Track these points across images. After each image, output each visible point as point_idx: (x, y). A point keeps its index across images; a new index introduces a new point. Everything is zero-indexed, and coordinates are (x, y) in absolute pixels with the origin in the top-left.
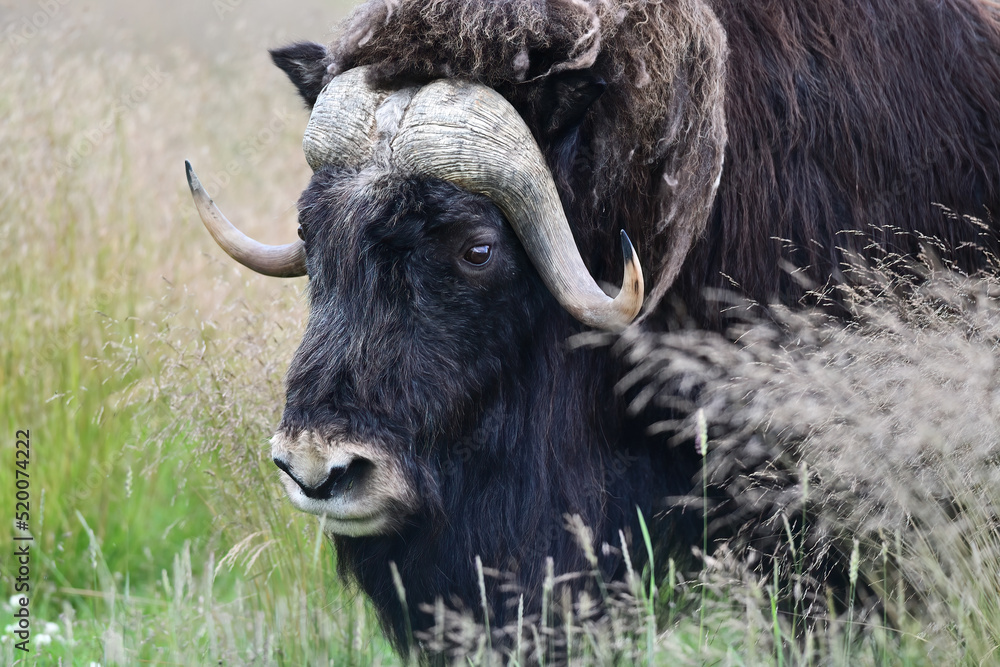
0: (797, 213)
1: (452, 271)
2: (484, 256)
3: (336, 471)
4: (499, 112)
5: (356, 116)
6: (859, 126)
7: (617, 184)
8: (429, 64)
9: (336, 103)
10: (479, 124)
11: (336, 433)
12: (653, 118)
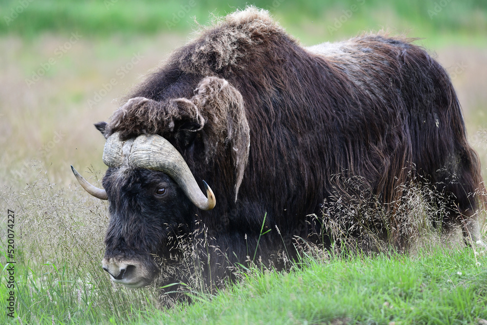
0: (278, 144)
1: (153, 198)
2: (163, 192)
3: (123, 271)
4: (161, 144)
5: (116, 150)
6: (296, 110)
7: (214, 154)
8: (138, 131)
9: (110, 146)
10: (155, 149)
11: (121, 258)
12: (222, 131)
